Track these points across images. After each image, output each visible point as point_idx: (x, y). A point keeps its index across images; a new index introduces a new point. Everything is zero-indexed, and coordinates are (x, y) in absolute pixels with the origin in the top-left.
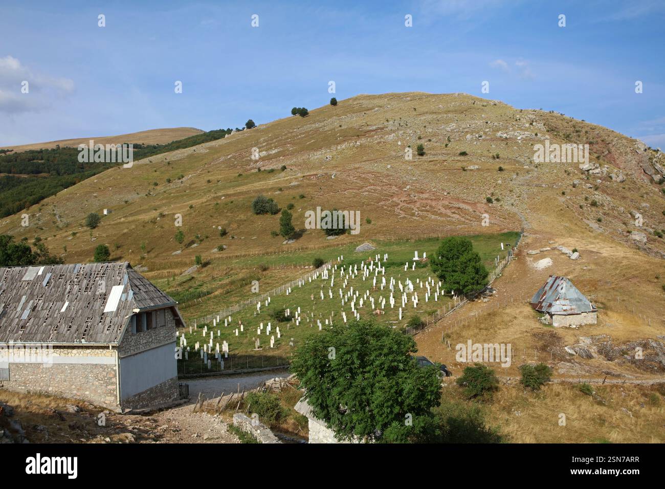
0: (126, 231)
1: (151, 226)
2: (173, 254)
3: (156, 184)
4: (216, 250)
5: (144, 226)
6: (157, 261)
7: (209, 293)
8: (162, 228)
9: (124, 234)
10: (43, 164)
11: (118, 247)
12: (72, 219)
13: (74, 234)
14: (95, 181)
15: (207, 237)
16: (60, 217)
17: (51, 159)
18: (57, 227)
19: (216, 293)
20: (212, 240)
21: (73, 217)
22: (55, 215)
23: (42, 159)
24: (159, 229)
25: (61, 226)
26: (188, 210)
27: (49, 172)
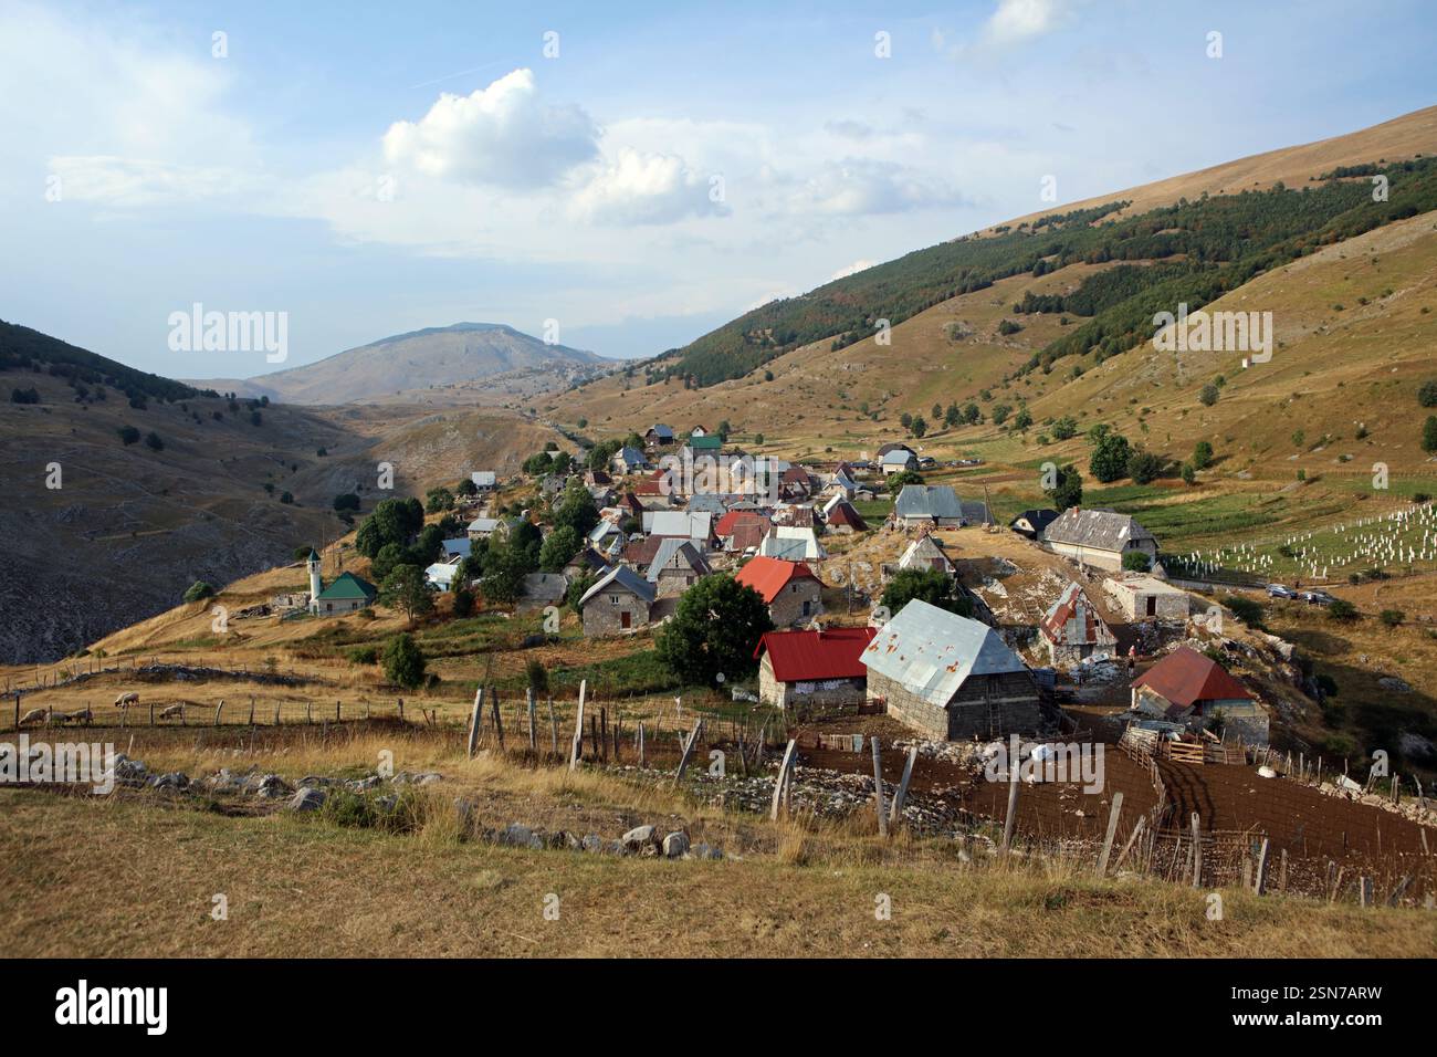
0: (1244, 417)
1: (1276, 411)
2: (1289, 458)
3: (1340, 309)
4: (1336, 461)
5: (1268, 412)
6: (1268, 467)
7: (1277, 520)
8: (1290, 417)
9: (1242, 421)
10: (1177, 237)
11: (1229, 441)
12: (1197, 371)
13: (1185, 412)
14: (1244, 298)
15: (1339, 439)
16: (1183, 366)
17: (1191, 225)
18: (1177, 384)
19: (1284, 521)
20: (1345, 443)
21: (1200, 367)
22: (1176, 361)
23: (1175, 227)
24: (1286, 418)
25: (1181, 383)
26: (1334, 391)
27: (1186, 252)
